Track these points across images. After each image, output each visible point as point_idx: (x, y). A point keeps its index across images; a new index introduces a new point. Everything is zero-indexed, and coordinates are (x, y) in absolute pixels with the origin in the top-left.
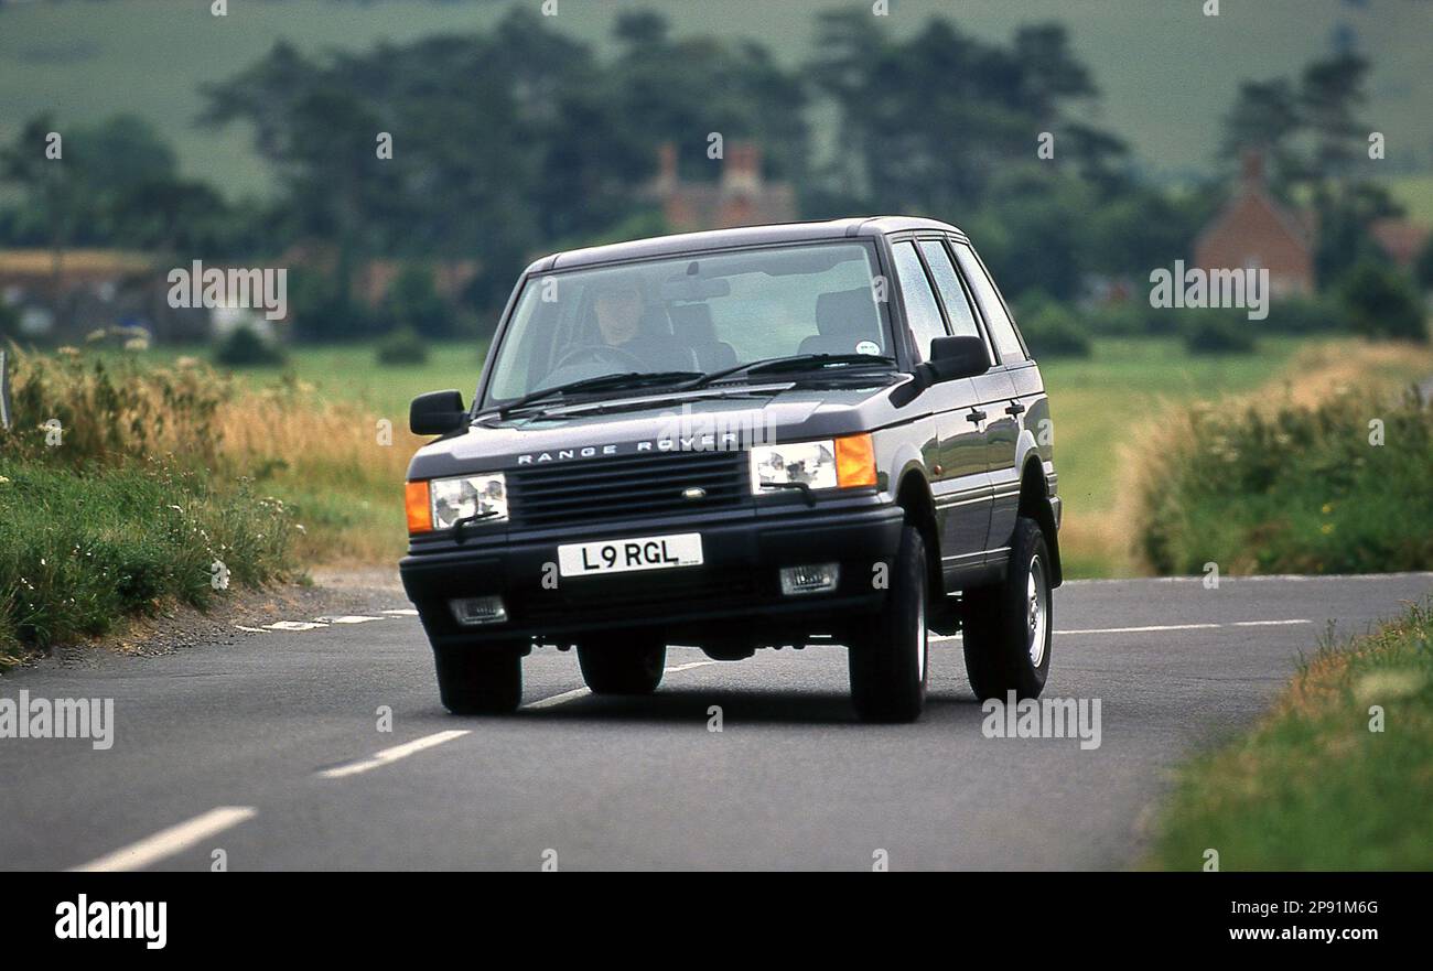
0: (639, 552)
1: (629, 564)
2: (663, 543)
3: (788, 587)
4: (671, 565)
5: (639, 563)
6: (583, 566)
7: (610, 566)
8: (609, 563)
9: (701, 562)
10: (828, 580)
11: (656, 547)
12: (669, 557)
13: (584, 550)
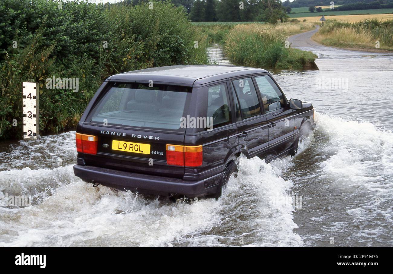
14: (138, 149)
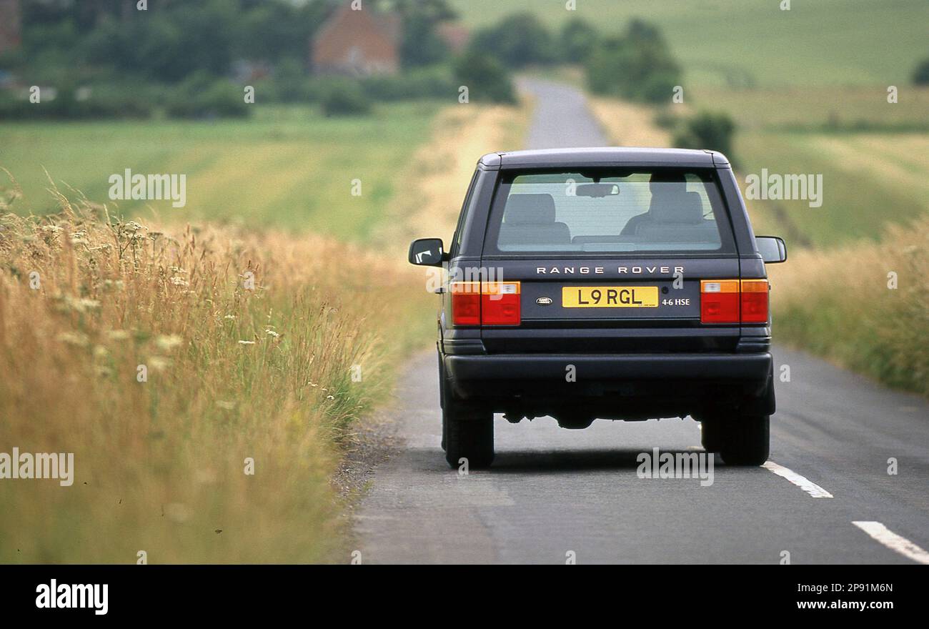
14: (628, 299)
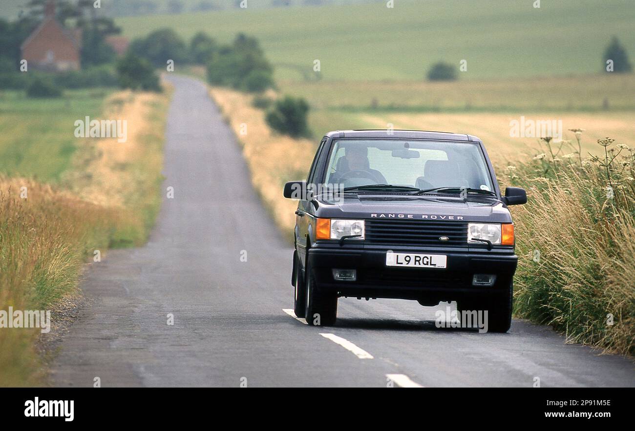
0: (420, 260)
1: (415, 264)
2: (431, 257)
3: (475, 281)
4: (432, 267)
5: (420, 264)
6: (396, 262)
7: (407, 264)
8: (407, 262)
9: (445, 267)
10: (491, 281)
11: (428, 259)
12: (432, 263)
13: (397, 256)
